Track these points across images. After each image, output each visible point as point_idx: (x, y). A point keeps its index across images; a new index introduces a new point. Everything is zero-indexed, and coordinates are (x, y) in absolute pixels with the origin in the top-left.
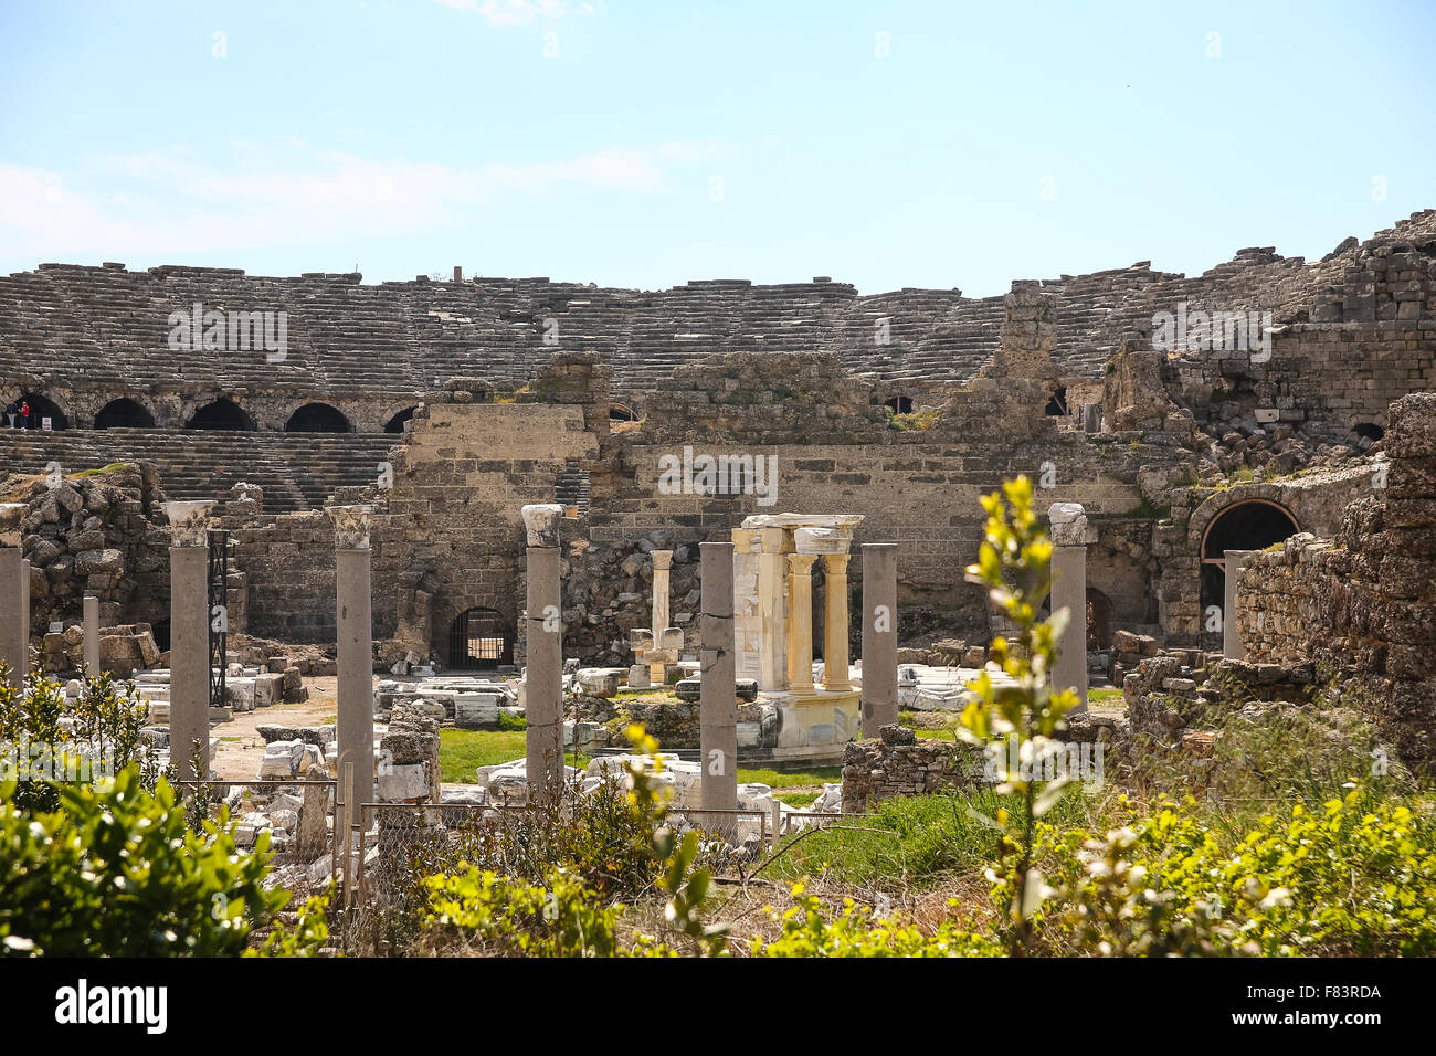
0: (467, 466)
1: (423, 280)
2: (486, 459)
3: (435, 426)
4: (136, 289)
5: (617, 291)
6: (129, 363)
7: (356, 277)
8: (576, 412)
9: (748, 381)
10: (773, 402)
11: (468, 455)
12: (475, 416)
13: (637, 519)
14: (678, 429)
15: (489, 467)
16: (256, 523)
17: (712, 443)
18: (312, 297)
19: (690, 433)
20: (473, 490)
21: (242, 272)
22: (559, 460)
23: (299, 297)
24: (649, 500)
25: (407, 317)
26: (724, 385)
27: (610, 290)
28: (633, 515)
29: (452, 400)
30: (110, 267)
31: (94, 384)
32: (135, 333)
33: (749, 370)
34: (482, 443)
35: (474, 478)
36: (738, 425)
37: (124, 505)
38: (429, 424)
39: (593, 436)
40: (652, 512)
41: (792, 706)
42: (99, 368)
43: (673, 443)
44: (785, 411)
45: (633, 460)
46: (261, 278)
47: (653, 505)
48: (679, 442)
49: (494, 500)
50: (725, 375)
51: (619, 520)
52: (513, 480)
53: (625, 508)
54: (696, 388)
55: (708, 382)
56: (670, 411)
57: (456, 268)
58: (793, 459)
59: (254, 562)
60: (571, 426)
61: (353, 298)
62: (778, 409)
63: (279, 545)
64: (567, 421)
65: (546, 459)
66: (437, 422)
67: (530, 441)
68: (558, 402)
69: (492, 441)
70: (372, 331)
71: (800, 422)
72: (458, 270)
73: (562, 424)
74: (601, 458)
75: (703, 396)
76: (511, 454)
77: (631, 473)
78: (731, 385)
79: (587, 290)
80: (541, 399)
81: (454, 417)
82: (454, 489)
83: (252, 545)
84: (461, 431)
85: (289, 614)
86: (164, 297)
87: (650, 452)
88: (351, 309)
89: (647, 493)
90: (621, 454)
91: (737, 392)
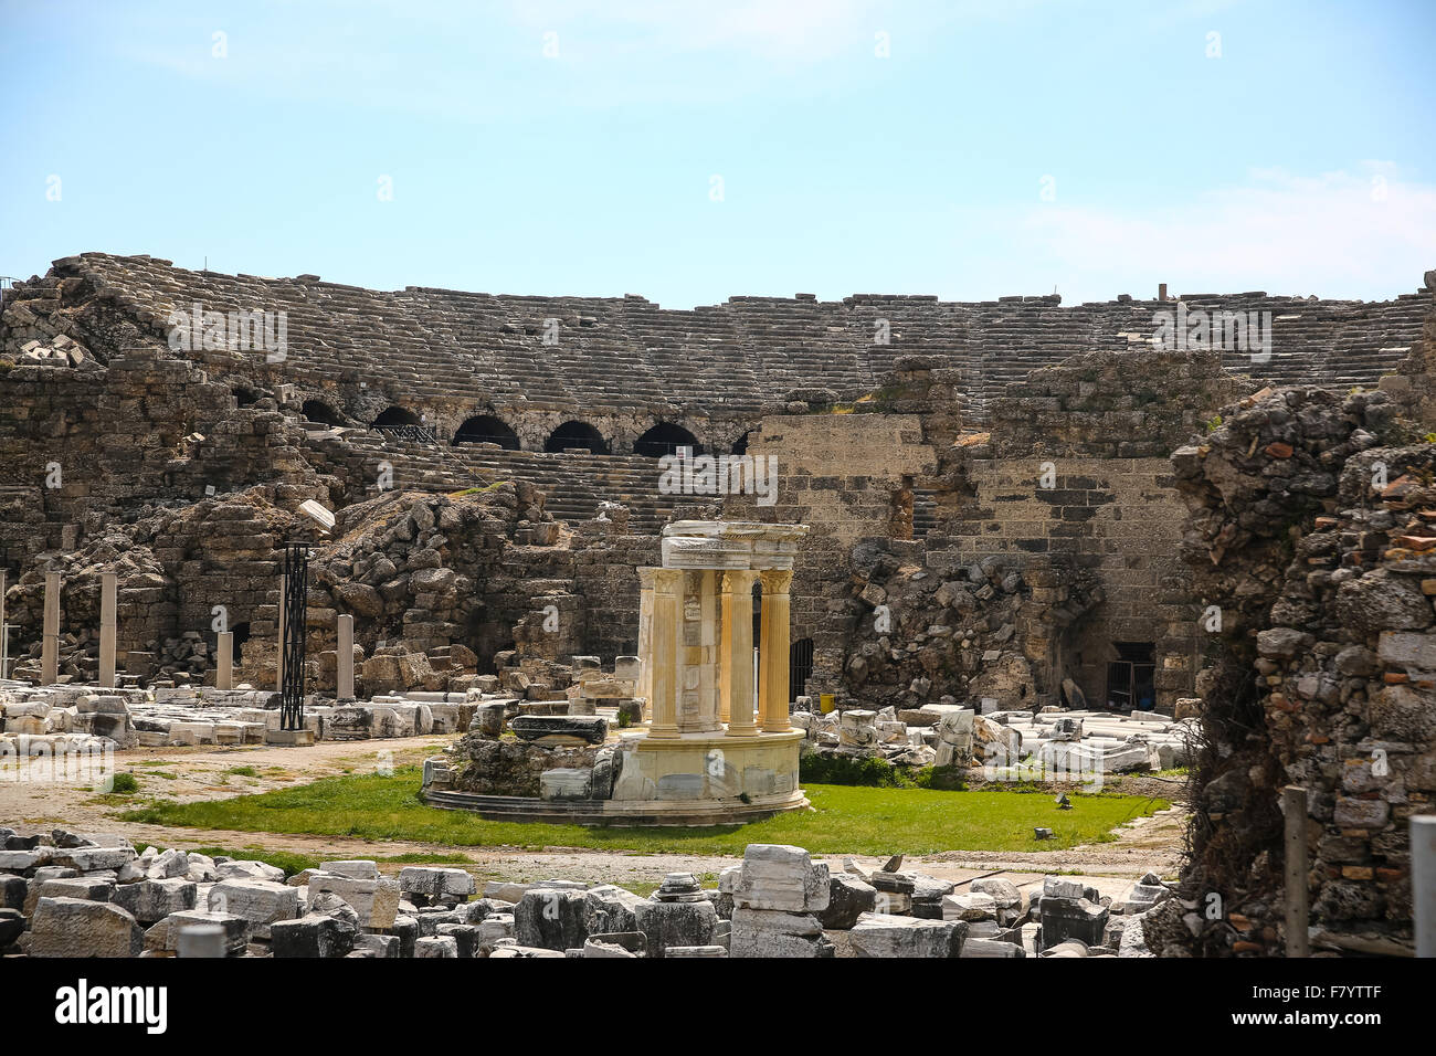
0: (800, 484)
1: (1124, 299)
2: (819, 476)
3: (767, 440)
5: (1336, 303)
7: (1056, 299)
8: (913, 423)
9: (1107, 385)
10: (1132, 408)
11: (800, 471)
12: (807, 428)
13: (978, 543)
14: (1024, 440)
15: (822, 484)
16: (602, 544)
17: (1062, 456)
18: (999, 321)
19: (1037, 445)
20: (805, 510)
21: (935, 298)
22: (894, 477)
24: (991, 522)
25: (1094, 340)
26: (1078, 389)
27: (1327, 303)
28: (973, 539)
29: (786, 411)
30: (801, 297)
31: (733, 413)
33: (1111, 372)
34: (815, 458)
35: (806, 497)
36: (1092, 436)
38: (761, 439)
39: (931, 450)
40: (993, 535)
41: (635, 751)
43: (1018, 457)
44: (1146, 419)
45: (974, 476)
46: (952, 304)
47: (995, 527)
48: (1024, 456)
49: (826, 520)
50: (1081, 379)
51: (958, 544)
52: (847, 499)
53: (964, 531)
54: (1048, 394)
55: (1061, 387)
56: (1016, 420)
57: (1161, 285)
58: (1152, 474)
59: (592, 584)
60: (907, 438)
62: (1137, 416)
63: (615, 567)
64: (902, 433)
65: (880, 476)
66: (769, 435)
67: (863, 456)
68: (895, 412)
69: (825, 455)
71: (1163, 431)
72: (1163, 288)
73: (897, 435)
74: (938, 475)
75: (1052, 402)
76: (843, 470)
77: (971, 490)
78: (1087, 389)
79: (1306, 303)
80: (878, 409)
81: (787, 430)
82: (785, 509)
83: (592, 567)
84: (794, 445)
85: (624, 640)
87: (992, 467)
88: (1039, 332)
89: (988, 514)
90: (962, 470)
91: (1093, 398)
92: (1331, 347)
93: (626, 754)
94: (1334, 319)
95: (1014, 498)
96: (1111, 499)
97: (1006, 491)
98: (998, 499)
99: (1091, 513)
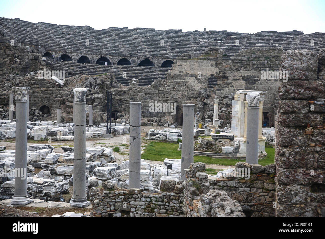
0: (186, 76)
1: (197, 31)
2: (191, 74)
3: (178, 65)
4: (130, 33)
5: (243, 34)
6: (126, 50)
7: (181, 30)
8: (213, 63)
9: (258, 55)
10: (265, 60)
11: (186, 73)
12: (188, 63)
13: (228, 90)
14: (239, 67)
15: (191, 76)
16: (136, 88)
17: (248, 71)
18: (170, 35)
19: (242, 68)
20: (187, 82)
21: (154, 29)
22: (209, 74)
23: (167, 35)
25: (192, 40)
26: (252, 56)
27: (241, 33)
28: (227, 89)
29: (183, 59)
30: (125, 28)
31: (117, 55)
32: (128, 43)
33: (259, 52)
34: (190, 70)
35: (187, 79)
36: (255, 66)
37: (106, 83)
38: (177, 65)
39: (218, 68)
40: (232, 88)
41: (243, 142)
42: (119, 51)
43: (238, 71)
44: (268, 63)
45: (227, 75)
46: (159, 31)
47: (232, 86)
48: (239, 70)
49: (192, 84)
50: (252, 53)
51: (223, 90)
52: (197, 79)
53: (225, 87)
54: (244, 57)
55: (247, 55)
56: (237, 62)
59: (135, 98)
60: (212, 66)
61: (180, 35)
62: (266, 62)
63: (140, 94)
64: (211, 65)
65: (205, 74)
66: (179, 64)
67: (202, 70)
68: (209, 60)
69: (192, 69)
70: (183, 43)
71: (271, 66)
72: (205, 29)
73: (210, 65)
74: (219, 74)
75: (246, 58)
76: (197, 73)
77: (227, 78)
78: (254, 56)
79: (236, 33)
80: (205, 59)
81: (183, 63)
82: (183, 81)
83: (134, 94)
84: (185, 67)
85: (143, 111)
86: (136, 35)
87: (232, 73)
88: (179, 38)
89: (231, 83)
90: (224, 73)
91: (255, 58)
92: (245, 43)
93: (241, 143)
94: (243, 37)
95: (237, 80)
96: (259, 80)
97: (235, 78)
98: (233, 80)
99: (255, 83)
